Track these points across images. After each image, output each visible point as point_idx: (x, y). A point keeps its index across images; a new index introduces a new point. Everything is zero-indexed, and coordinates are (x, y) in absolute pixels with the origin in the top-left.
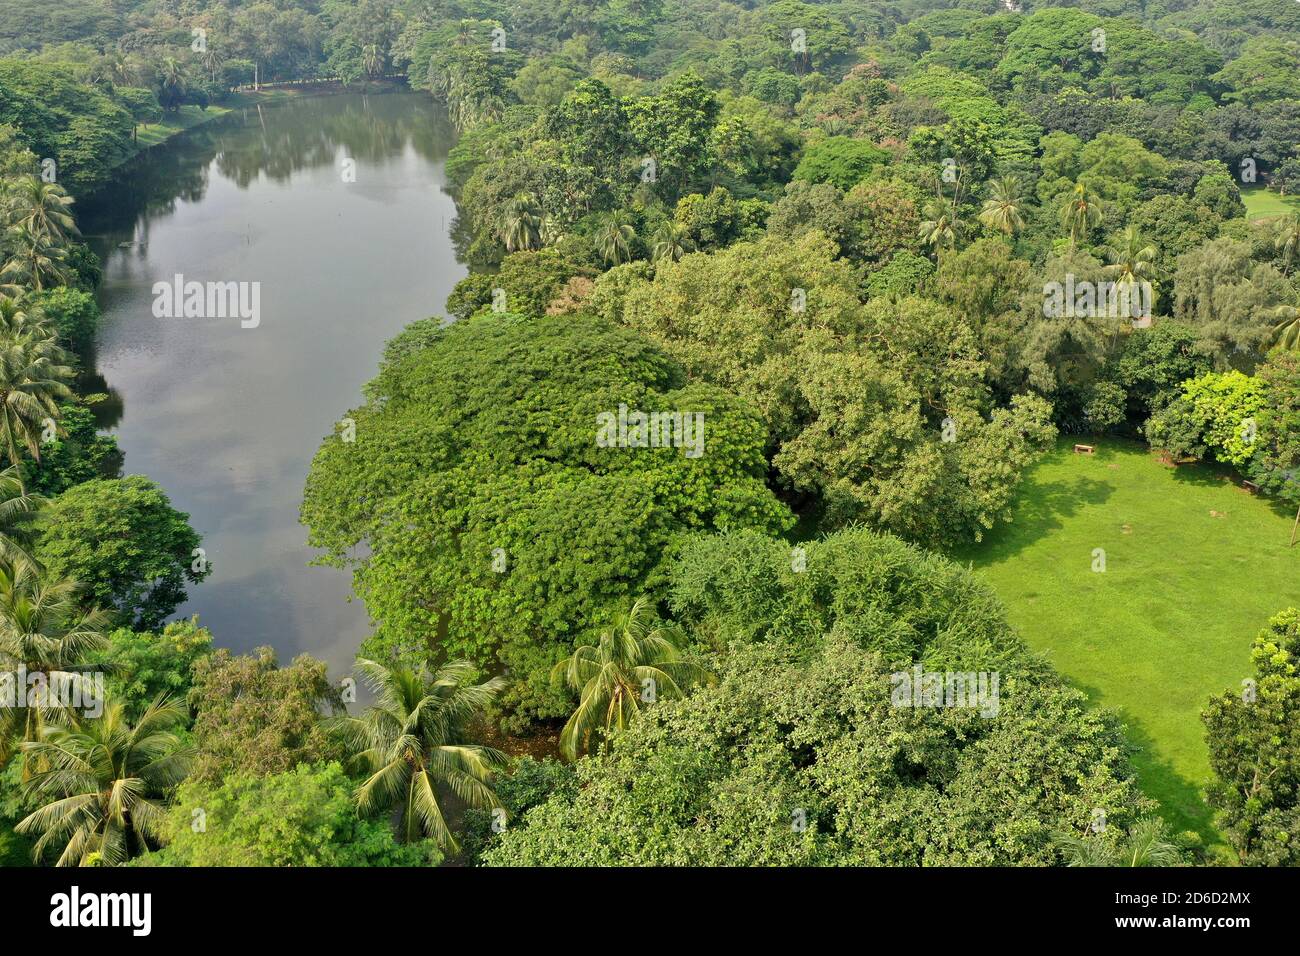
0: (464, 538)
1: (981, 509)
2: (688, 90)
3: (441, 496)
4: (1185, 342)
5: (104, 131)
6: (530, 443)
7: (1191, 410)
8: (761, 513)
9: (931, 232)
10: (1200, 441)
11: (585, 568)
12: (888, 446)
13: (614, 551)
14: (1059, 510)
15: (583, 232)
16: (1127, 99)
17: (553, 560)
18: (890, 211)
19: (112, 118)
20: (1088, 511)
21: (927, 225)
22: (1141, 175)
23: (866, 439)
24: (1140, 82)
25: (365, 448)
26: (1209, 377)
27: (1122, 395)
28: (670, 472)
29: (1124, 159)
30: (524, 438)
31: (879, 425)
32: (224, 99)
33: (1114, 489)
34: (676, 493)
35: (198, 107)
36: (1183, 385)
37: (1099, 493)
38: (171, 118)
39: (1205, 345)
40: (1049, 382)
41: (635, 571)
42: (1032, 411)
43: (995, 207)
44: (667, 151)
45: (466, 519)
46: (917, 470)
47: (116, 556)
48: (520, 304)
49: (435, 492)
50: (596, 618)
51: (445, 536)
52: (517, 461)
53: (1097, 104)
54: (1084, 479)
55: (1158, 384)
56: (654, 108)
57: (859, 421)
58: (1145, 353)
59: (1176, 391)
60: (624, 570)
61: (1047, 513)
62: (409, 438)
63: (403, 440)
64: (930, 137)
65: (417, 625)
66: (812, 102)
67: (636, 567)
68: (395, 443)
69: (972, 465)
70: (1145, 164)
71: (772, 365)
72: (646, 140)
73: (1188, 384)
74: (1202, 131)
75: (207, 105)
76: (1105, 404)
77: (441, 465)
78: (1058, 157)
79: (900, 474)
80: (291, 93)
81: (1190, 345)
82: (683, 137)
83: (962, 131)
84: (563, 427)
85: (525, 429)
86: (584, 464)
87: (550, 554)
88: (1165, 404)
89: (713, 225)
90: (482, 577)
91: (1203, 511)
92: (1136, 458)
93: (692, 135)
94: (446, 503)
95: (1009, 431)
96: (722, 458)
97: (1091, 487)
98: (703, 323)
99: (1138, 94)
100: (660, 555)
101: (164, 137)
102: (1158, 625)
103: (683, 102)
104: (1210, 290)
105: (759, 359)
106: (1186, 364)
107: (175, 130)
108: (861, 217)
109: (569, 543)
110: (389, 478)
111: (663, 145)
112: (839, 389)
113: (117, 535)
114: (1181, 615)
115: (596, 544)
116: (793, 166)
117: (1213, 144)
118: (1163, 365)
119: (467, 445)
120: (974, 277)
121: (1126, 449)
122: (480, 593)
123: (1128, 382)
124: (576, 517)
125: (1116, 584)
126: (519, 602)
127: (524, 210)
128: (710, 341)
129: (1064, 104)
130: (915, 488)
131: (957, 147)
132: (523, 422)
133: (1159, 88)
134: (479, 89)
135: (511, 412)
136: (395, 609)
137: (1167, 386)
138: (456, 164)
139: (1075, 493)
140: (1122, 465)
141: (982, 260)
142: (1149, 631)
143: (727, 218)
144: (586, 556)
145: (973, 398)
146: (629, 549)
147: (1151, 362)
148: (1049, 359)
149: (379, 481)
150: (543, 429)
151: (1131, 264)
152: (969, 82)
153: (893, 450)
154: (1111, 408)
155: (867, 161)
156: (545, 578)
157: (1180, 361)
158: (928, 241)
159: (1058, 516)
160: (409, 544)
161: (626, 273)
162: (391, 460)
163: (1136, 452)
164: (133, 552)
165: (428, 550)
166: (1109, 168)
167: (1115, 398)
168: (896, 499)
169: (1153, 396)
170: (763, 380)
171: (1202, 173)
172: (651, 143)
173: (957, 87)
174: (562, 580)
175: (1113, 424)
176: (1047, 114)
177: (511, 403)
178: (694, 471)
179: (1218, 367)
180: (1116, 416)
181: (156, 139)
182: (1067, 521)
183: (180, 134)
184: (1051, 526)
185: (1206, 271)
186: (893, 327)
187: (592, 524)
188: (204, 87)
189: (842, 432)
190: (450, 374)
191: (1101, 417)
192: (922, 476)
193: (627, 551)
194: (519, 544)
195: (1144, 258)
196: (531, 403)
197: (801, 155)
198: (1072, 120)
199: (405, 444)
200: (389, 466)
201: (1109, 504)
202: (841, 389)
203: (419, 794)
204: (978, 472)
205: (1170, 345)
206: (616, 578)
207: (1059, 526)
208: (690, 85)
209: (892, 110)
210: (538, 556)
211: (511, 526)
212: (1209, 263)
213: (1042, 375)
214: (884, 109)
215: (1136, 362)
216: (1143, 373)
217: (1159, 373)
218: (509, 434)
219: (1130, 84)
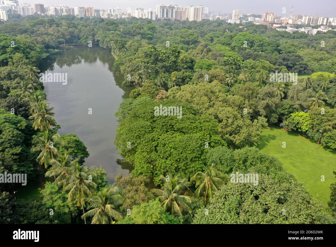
0: (158, 148)
1: (254, 141)
2: (174, 48)
3: (152, 139)
4: (292, 105)
5: (38, 55)
6: (170, 127)
7: (293, 120)
8: (221, 143)
9: (228, 80)
10: (295, 127)
11: (188, 155)
12: (237, 128)
13: (195, 151)
14: (266, 141)
15: (151, 79)
16: (260, 52)
17: (181, 153)
18: (219, 76)
19: (39, 52)
20: (272, 141)
21: (227, 79)
22: (269, 69)
23: (233, 126)
24: (263, 48)
25: (133, 128)
26: (297, 113)
27: (278, 116)
28: (201, 134)
29: (266, 65)
30: (168, 126)
31: (236, 123)
32: (58, 48)
33: (276, 137)
34: (203, 138)
35: (53, 49)
36: (291, 114)
37: (274, 138)
38: (47, 52)
39: (296, 106)
40: (264, 114)
41: (199, 156)
42: (262, 120)
43: (242, 75)
44: (170, 62)
45: (158, 144)
46: (244, 133)
47: (72, 152)
48: (148, 95)
49: (151, 138)
50: (191, 166)
51: (153, 148)
52: (167, 131)
53: (255, 53)
54: (269, 135)
55: (285, 114)
56: (166, 52)
57: (232, 122)
58: (282, 108)
59: (289, 116)
60: (197, 155)
61: (264, 142)
62: (143, 126)
63: (142, 126)
64: (228, 60)
65: (148, 168)
66: (192, 51)
67: (199, 155)
68: (140, 127)
69: (252, 132)
70: (270, 67)
71: (211, 110)
72: (164, 59)
73: (292, 114)
74: (277, 60)
75: (55, 49)
76: (274, 118)
77: (151, 132)
78: (251, 64)
79: (239, 134)
80: (72, 47)
81: (293, 106)
82: (173, 58)
83: (234, 59)
84: (177, 124)
85: (169, 124)
86: (182, 132)
87: (181, 152)
88: (286, 118)
89: (182, 78)
90: (163, 157)
91: (296, 141)
92: (279, 130)
93: (175, 58)
94: (153, 140)
95: (259, 124)
96: (212, 131)
97: (271, 136)
98: (196, 100)
99: (262, 51)
100: (203, 152)
101: (46, 56)
102: (294, 166)
103: (173, 51)
104: (297, 94)
105: (208, 109)
106: (292, 110)
107: (48, 55)
108: (213, 77)
109: (185, 149)
110: (139, 135)
111: (168, 60)
112: (227, 115)
113: (71, 147)
114: (299, 164)
115: (191, 150)
116: (194, 65)
117: (280, 62)
118: (287, 110)
119: (155, 127)
120: (247, 91)
121: (276, 128)
122: (163, 161)
123: (279, 114)
124: (186, 144)
125: (283, 158)
126: (173, 163)
127: (140, 74)
128: (198, 104)
129: (248, 53)
130: (243, 137)
131: (233, 62)
132: (168, 123)
133: (266, 50)
134: (120, 47)
135: (165, 120)
136: (143, 164)
137: (287, 115)
138: (117, 64)
139: (268, 138)
140: (276, 132)
141: (249, 87)
142: (292, 168)
143: (184, 77)
144: (189, 152)
145: (248, 117)
146: (198, 151)
147: (284, 110)
148: (264, 109)
149: (137, 135)
150: (173, 124)
151: (278, 88)
152: (227, 48)
153: (238, 128)
154: (275, 119)
155: (211, 65)
156: (180, 157)
157: (291, 109)
158: (228, 82)
159: (266, 143)
160: (146, 150)
161: (175, 89)
162: (139, 131)
163: (279, 129)
164: (76, 151)
165: (150, 151)
166: (262, 67)
167: (276, 117)
168: (240, 139)
169: (284, 117)
170: (211, 113)
171: (282, 69)
172: (166, 60)
173: (225, 49)
174: (184, 158)
175: (275, 123)
176: (244, 55)
177: (165, 118)
178: (206, 133)
179: (299, 111)
180: (276, 121)
181: (44, 56)
182: (268, 144)
183: (49, 55)
184: (266, 145)
185: (297, 90)
186: (234, 101)
187: (189, 146)
188: (53, 45)
189: (228, 125)
190: (150, 112)
191: (273, 121)
192: (245, 134)
193: (197, 151)
194: (172, 150)
195: (282, 87)
196: (169, 118)
197: (195, 63)
198: (249, 56)
199: (142, 127)
200: (139, 132)
201: (276, 140)
202: (228, 115)
203: (175, 206)
204: (253, 133)
205: (289, 106)
206: (196, 157)
207: (267, 145)
208: (174, 47)
209: (212, 54)
210: (178, 152)
211: (170, 146)
212: (297, 88)
213: (263, 112)
214: (210, 53)
215: (281, 109)
216: (282, 112)
217: (286, 112)
218: (165, 125)
219: (260, 49)
